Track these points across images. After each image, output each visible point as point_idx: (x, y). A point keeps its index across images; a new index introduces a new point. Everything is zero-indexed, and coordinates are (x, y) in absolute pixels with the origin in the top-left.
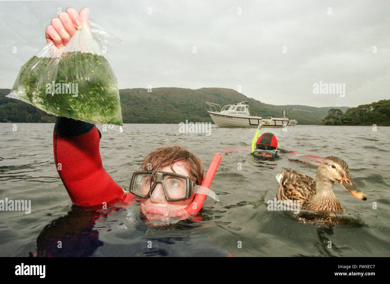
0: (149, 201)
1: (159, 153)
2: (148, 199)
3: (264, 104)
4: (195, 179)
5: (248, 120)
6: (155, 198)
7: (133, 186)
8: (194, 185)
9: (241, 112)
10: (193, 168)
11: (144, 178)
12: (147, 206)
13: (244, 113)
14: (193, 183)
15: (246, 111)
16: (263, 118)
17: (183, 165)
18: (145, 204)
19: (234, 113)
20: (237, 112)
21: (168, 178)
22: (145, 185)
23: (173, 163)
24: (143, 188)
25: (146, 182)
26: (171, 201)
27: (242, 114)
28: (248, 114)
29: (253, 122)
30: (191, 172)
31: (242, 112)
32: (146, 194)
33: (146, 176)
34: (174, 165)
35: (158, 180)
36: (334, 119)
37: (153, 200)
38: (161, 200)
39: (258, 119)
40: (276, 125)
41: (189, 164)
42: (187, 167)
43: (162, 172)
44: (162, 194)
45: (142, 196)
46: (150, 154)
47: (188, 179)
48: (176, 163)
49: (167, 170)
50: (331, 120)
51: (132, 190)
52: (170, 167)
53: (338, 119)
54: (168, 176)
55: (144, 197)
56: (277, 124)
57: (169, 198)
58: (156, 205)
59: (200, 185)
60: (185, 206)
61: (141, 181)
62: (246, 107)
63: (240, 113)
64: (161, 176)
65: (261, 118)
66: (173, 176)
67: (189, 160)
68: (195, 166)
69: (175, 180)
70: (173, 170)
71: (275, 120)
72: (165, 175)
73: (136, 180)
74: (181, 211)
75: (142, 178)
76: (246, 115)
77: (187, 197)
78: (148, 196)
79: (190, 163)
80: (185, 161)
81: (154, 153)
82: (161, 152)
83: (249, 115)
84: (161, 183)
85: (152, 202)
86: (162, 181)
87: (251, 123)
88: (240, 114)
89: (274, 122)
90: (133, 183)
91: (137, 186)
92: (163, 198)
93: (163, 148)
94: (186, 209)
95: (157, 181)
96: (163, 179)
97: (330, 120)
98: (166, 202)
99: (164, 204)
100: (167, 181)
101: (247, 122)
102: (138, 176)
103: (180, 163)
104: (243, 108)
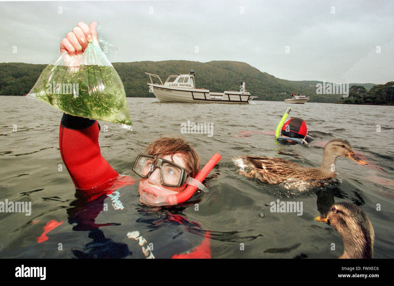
0: (147, 181)
1: (163, 142)
2: (146, 180)
3: (278, 79)
4: (190, 171)
5: (191, 93)
6: (152, 180)
7: (136, 166)
8: (188, 176)
9: (183, 83)
10: (191, 161)
11: (147, 161)
12: (144, 185)
13: (187, 85)
14: (186, 174)
15: (191, 82)
16: (211, 91)
17: (182, 156)
18: (143, 183)
19: (175, 85)
20: (179, 84)
21: (167, 165)
22: (146, 167)
23: (174, 153)
24: (144, 168)
25: (148, 165)
26: (166, 186)
27: (185, 87)
28: (193, 86)
29: (197, 96)
30: (188, 165)
31: (185, 84)
32: (146, 174)
33: (148, 159)
34: (174, 155)
35: (158, 165)
36: (355, 97)
37: (150, 181)
38: (157, 183)
39: (204, 93)
40: (230, 101)
41: (187, 157)
42: (185, 159)
43: (162, 159)
44: (159, 178)
45: (142, 176)
46: (156, 142)
47: (183, 170)
48: (176, 154)
49: (168, 158)
50: (352, 98)
51: (135, 168)
52: (171, 156)
53: (360, 97)
54: (167, 164)
55: (143, 176)
56: (231, 99)
57: (164, 183)
58: (152, 186)
59: (194, 178)
60: (176, 193)
61: (143, 163)
62: (191, 78)
63: (182, 85)
64: (161, 162)
65: (208, 91)
66: (171, 164)
67: (189, 154)
68: (193, 160)
69: (172, 168)
70: (172, 159)
71: (228, 94)
72: (165, 162)
73: (139, 161)
74: (172, 196)
75: (145, 160)
76: (190, 87)
77: (179, 185)
78: (147, 177)
79: (190, 157)
80: (185, 154)
81: (160, 141)
82: (165, 141)
83: (193, 88)
84: (160, 168)
85: (149, 183)
86: (161, 167)
87: (195, 97)
88: (182, 87)
89: (227, 96)
90: (137, 163)
91: (140, 166)
92: (158, 181)
93: (168, 138)
94: (176, 195)
95: (156, 166)
96: (162, 165)
97: (350, 98)
98: (161, 185)
99: (159, 187)
100: (165, 168)
101: (189, 96)
102: (142, 157)
103: (180, 154)
104: (187, 79)
